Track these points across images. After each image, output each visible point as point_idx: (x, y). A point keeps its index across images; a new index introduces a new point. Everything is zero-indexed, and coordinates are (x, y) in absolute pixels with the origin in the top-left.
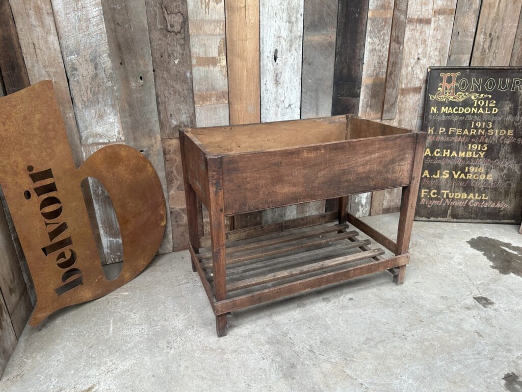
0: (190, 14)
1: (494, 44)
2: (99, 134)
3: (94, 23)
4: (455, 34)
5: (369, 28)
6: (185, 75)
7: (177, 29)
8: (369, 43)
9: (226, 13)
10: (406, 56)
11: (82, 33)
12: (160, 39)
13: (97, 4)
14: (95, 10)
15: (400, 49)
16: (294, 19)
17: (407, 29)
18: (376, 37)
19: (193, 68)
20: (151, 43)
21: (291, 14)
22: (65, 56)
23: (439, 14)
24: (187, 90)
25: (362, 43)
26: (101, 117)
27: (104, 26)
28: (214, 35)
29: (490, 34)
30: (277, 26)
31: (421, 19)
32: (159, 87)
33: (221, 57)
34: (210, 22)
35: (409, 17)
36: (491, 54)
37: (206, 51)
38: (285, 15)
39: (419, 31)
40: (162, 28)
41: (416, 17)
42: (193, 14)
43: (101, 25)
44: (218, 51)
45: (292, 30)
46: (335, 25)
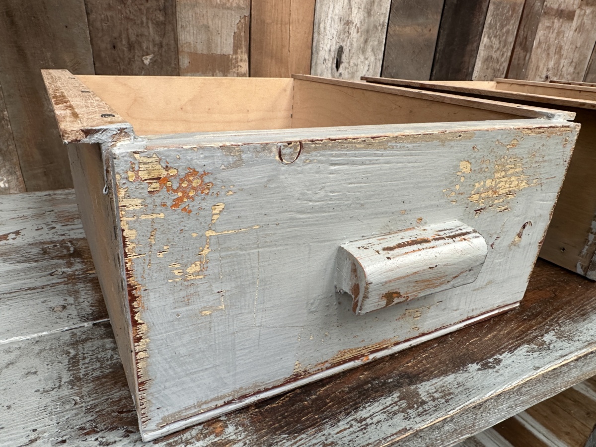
5: (489, 19)
8: (485, 45)
10: (531, 71)
12: (110, 6)
15: (525, 59)
17: (540, 25)
18: (495, 37)
25: (475, 45)
31: (562, 11)
33: (239, 56)
35: (546, 6)
39: (556, 31)
41: (556, 7)
44: (234, 43)
45: (371, 10)
46: (441, 8)
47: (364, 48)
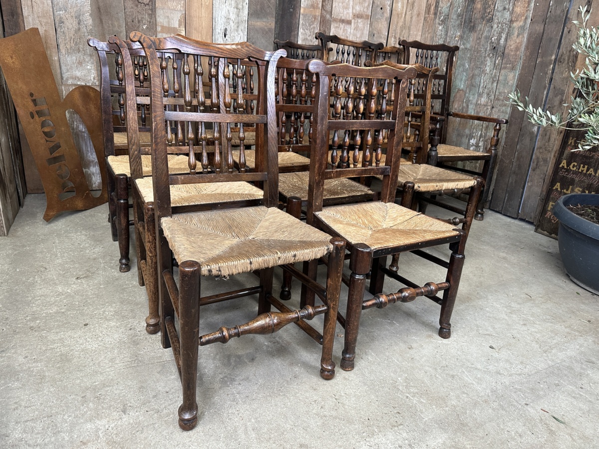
2: (78, 77)
4: (372, 35)
5: (301, 22)
8: (302, 33)
12: (132, 7)
16: (240, 6)
17: (332, 26)
18: (307, 29)
19: (158, 34)
20: (125, 10)
21: (238, 2)
22: (55, 11)
23: (358, 17)
25: (296, 32)
26: (80, 63)
28: (176, 11)
30: (227, 11)
31: (343, 20)
33: (181, 28)
35: (333, 17)
37: (169, 22)
38: (233, 2)
39: (342, 29)
41: (339, 18)
44: (179, 23)
45: (239, 15)
46: (274, 16)
47: (237, 29)
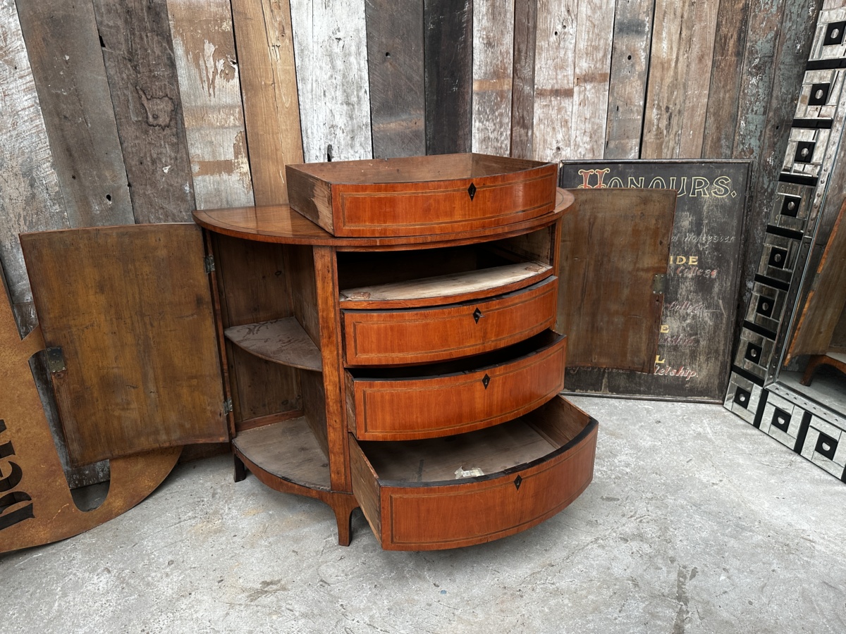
0: (184, 98)
1: (674, 121)
3: (26, 118)
4: (613, 110)
5: (475, 107)
6: (182, 190)
7: (165, 120)
8: (478, 129)
9: (244, 94)
10: (538, 145)
11: (6, 133)
12: (137, 137)
13: (28, 90)
14: (26, 98)
15: (527, 136)
16: (354, 99)
17: (536, 105)
18: (488, 120)
19: (194, 178)
20: (121, 144)
21: (349, 91)
23: (585, 81)
24: (186, 212)
25: (467, 130)
27: (43, 121)
28: (226, 128)
29: (667, 108)
30: (328, 111)
31: (557, 91)
32: (139, 210)
33: (240, 160)
34: (219, 108)
35: (537, 89)
36: (672, 136)
37: (214, 152)
38: (339, 94)
39: (556, 108)
40: (140, 121)
41: (549, 87)
42: (189, 97)
43: (38, 121)
44: (235, 151)
45: (352, 115)
46: (422, 105)
47: (352, 144)
